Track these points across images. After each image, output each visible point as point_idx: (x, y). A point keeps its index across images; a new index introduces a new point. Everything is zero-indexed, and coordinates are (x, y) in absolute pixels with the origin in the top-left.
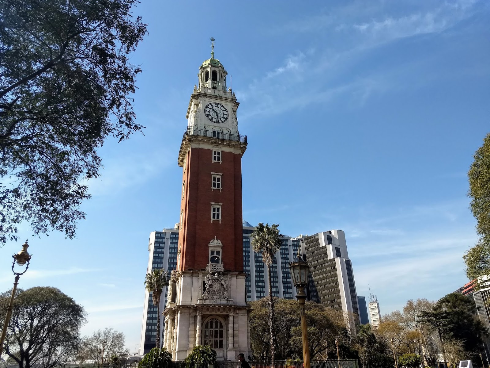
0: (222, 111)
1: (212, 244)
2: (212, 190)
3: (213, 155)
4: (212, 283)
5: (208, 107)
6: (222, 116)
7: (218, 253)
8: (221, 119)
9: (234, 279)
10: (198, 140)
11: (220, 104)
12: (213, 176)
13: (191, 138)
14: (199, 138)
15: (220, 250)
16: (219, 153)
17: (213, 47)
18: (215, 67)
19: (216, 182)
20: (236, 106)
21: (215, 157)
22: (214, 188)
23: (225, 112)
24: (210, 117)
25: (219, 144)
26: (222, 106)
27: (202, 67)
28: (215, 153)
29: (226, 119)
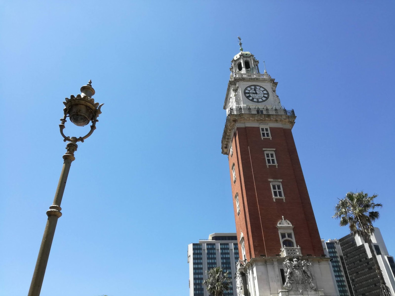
0: (262, 92)
1: (280, 225)
2: (268, 167)
3: (261, 132)
4: (292, 271)
5: (247, 90)
6: (262, 96)
7: (290, 235)
8: (263, 98)
9: (316, 266)
10: (243, 119)
11: (258, 86)
12: (265, 152)
13: (236, 118)
14: (244, 117)
15: (292, 232)
16: (267, 130)
17: (241, 44)
18: (247, 57)
19: (270, 158)
20: (275, 86)
21: (263, 134)
22: (269, 164)
23: (265, 92)
24: (251, 98)
25: (265, 120)
26: (261, 87)
27: (234, 60)
28: (263, 130)
29: (267, 98)
